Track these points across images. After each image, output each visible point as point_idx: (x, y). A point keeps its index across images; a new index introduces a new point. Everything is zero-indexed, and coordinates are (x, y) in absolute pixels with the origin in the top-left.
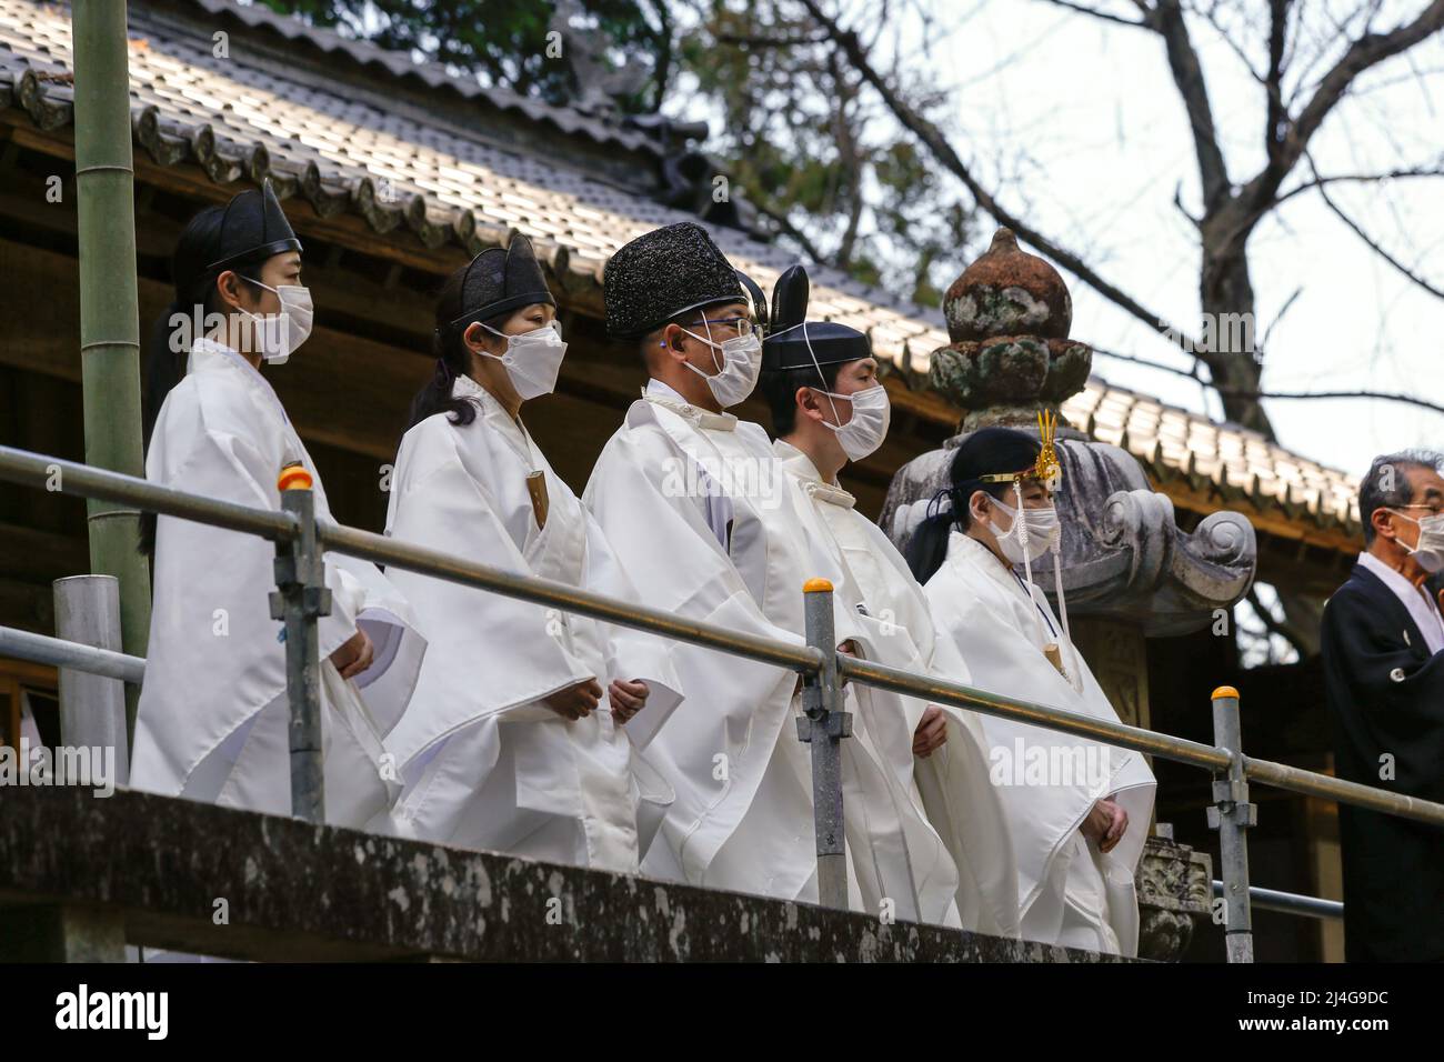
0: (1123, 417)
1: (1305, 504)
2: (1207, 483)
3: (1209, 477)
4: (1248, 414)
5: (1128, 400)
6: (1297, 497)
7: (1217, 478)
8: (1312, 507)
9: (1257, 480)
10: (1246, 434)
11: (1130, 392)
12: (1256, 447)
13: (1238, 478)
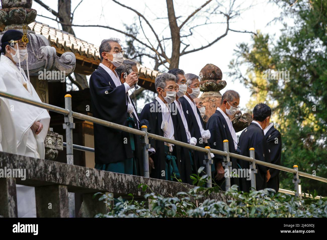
0: (40, 30)
1: (85, 51)
2: (61, 46)
3: (62, 44)
4: (69, 30)
5: (41, 25)
6: (82, 50)
7: (63, 45)
8: (86, 52)
9: (73, 45)
10: (69, 34)
11: (42, 24)
12: (72, 38)
13: (68, 45)
